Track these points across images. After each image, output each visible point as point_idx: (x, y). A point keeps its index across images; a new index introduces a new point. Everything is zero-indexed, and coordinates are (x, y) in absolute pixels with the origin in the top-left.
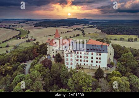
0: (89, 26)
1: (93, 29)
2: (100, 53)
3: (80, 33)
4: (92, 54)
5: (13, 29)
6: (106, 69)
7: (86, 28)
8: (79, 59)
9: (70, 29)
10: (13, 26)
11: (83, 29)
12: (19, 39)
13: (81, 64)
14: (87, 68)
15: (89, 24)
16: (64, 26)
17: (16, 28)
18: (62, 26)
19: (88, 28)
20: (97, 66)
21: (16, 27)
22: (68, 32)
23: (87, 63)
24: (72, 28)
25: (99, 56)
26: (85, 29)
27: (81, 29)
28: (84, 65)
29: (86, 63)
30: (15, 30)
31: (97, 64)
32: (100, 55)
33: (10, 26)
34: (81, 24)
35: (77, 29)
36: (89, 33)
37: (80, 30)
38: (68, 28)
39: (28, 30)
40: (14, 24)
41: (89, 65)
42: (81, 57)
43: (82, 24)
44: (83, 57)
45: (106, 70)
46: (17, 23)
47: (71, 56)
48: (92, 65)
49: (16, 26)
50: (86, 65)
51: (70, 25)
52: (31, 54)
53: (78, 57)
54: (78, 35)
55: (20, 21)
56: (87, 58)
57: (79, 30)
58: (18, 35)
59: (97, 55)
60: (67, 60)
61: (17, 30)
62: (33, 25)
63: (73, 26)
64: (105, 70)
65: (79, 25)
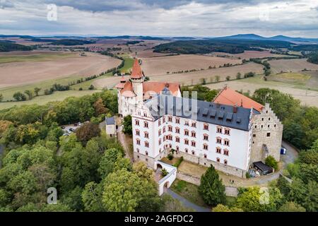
0: (287, 54)
1: (297, 61)
2: (227, 129)
3: (259, 69)
4: (206, 128)
5: (112, 55)
6: (245, 174)
7: (278, 59)
8: (174, 134)
9: (234, 60)
10: (114, 49)
11: (268, 62)
12: (116, 74)
13: (178, 149)
14: (192, 161)
15: (290, 49)
16: (219, 51)
17: (118, 54)
18: (216, 51)
19: (285, 58)
20: (218, 160)
21: (118, 51)
22: (228, 65)
23: (193, 148)
24: (240, 58)
25: (223, 137)
26: (275, 61)
27: (263, 61)
28: (187, 151)
29: (190, 148)
30: (116, 57)
31: (218, 155)
32: (227, 132)
33: (109, 49)
34: (267, 48)
35: (251, 60)
36: (282, 72)
37: (260, 63)
38: (228, 57)
39: (139, 59)
40: (116, 46)
41: (197, 154)
42: (178, 131)
43: (270, 48)
44: (182, 132)
45: (245, 177)
46: (124, 44)
47: (146, 125)
48: (205, 157)
49: (120, 49)
50: (190, 152)
51: (236, 51)
52: (90, 109)
53: (170, 129)
54: (250, 75)
55: (130, 40)
56: (194, 135)
57: (256, 62)
58: (117, 67)
59: (220, 131)
60: (138, 133)
61: (118, 58)
62: (153, 48)
63: (243, 52)
64: (242, 178)
65: (260, 50)
